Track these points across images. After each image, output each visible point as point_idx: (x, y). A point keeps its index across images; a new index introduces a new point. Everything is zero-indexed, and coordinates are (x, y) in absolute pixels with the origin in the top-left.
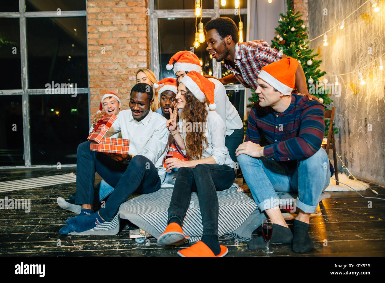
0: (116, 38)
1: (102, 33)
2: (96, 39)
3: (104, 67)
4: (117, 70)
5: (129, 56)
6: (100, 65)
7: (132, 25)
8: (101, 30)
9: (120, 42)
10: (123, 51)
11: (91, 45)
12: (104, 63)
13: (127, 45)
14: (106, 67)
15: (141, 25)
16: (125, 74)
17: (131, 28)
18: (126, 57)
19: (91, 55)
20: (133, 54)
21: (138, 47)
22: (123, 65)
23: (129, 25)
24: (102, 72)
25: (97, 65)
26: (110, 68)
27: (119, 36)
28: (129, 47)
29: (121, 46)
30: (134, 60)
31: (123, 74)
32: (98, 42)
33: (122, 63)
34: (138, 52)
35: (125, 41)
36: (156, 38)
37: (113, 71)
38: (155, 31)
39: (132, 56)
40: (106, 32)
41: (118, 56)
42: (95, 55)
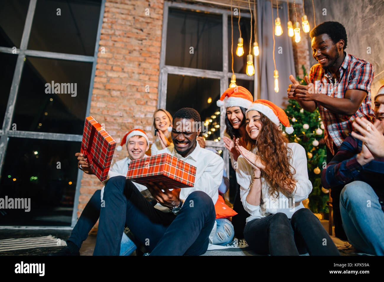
0: (125, 84)
1: (111, 78)
2: (103, 83)
3: (108, 112)
4: (122, 118)
5: (137, 104)
6: (103, 110)
7: (143, 74)
8: (110, 74)
9: (128, 89)
10: (131, 99)
11: (97, 88)
12: (108, 109)
13: (136, 93)
14: (110, 113)
15: (153, 75)
16: (130, 123)
17: (142, 77)
18: (134, 105)
19: (95, 99)
20: (142, 103)
21: (148, 97)
22: (130, 113)
23: (140, 73)
24: (105, 117)
25: (101, 110)
26: (115, 114)
27: (129, 83)
28: (138, 96)
29: (130, 94)
30: (142, 109)
31: (128, 123)
32: (105, 86)
33: (128, 111)
34: (147, 102)
35: (134, 89)
36: (165, 92)
37: (118, 118)
38: (164, 85)
39: (140, 104)
40: (115, 78)
41: (125, 102)
42: (100, 99)
